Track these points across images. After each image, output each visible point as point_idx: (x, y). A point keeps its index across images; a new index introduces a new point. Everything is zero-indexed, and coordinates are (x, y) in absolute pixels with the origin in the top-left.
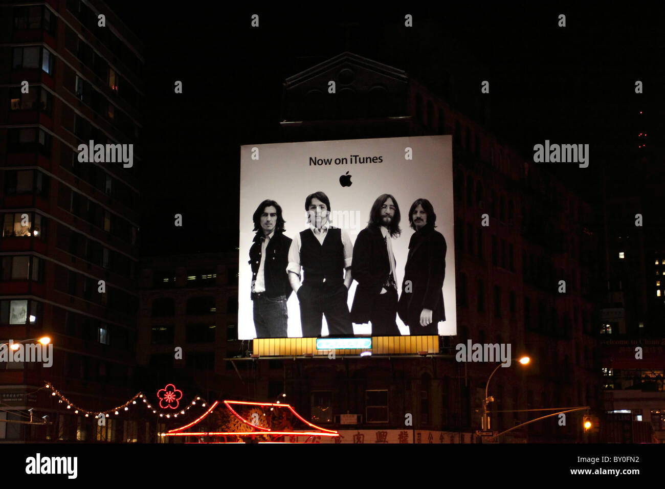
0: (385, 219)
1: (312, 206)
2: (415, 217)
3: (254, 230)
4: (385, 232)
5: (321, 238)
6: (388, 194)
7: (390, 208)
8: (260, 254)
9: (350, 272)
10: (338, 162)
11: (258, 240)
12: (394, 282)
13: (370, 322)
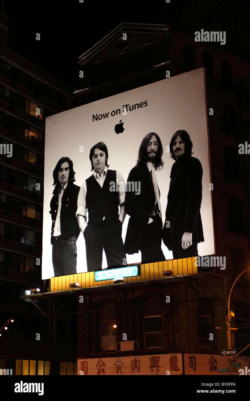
0: (150, 155)
1: (95, 156)
2: (174, 148)
3: (53, 185)
4: (150, 166)
5: (101, 181)
6: (152, 132)
7: (155, 144)
8: (57, 203)
9: (123, 207)
10: (113, 113)
11: (56, 193)
12: (159, 211)
13: (140, 251)
